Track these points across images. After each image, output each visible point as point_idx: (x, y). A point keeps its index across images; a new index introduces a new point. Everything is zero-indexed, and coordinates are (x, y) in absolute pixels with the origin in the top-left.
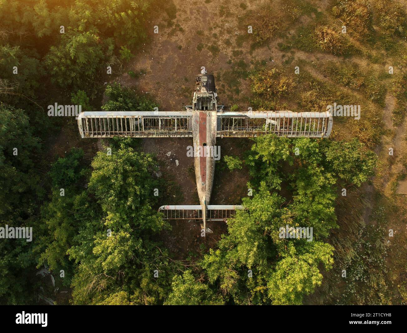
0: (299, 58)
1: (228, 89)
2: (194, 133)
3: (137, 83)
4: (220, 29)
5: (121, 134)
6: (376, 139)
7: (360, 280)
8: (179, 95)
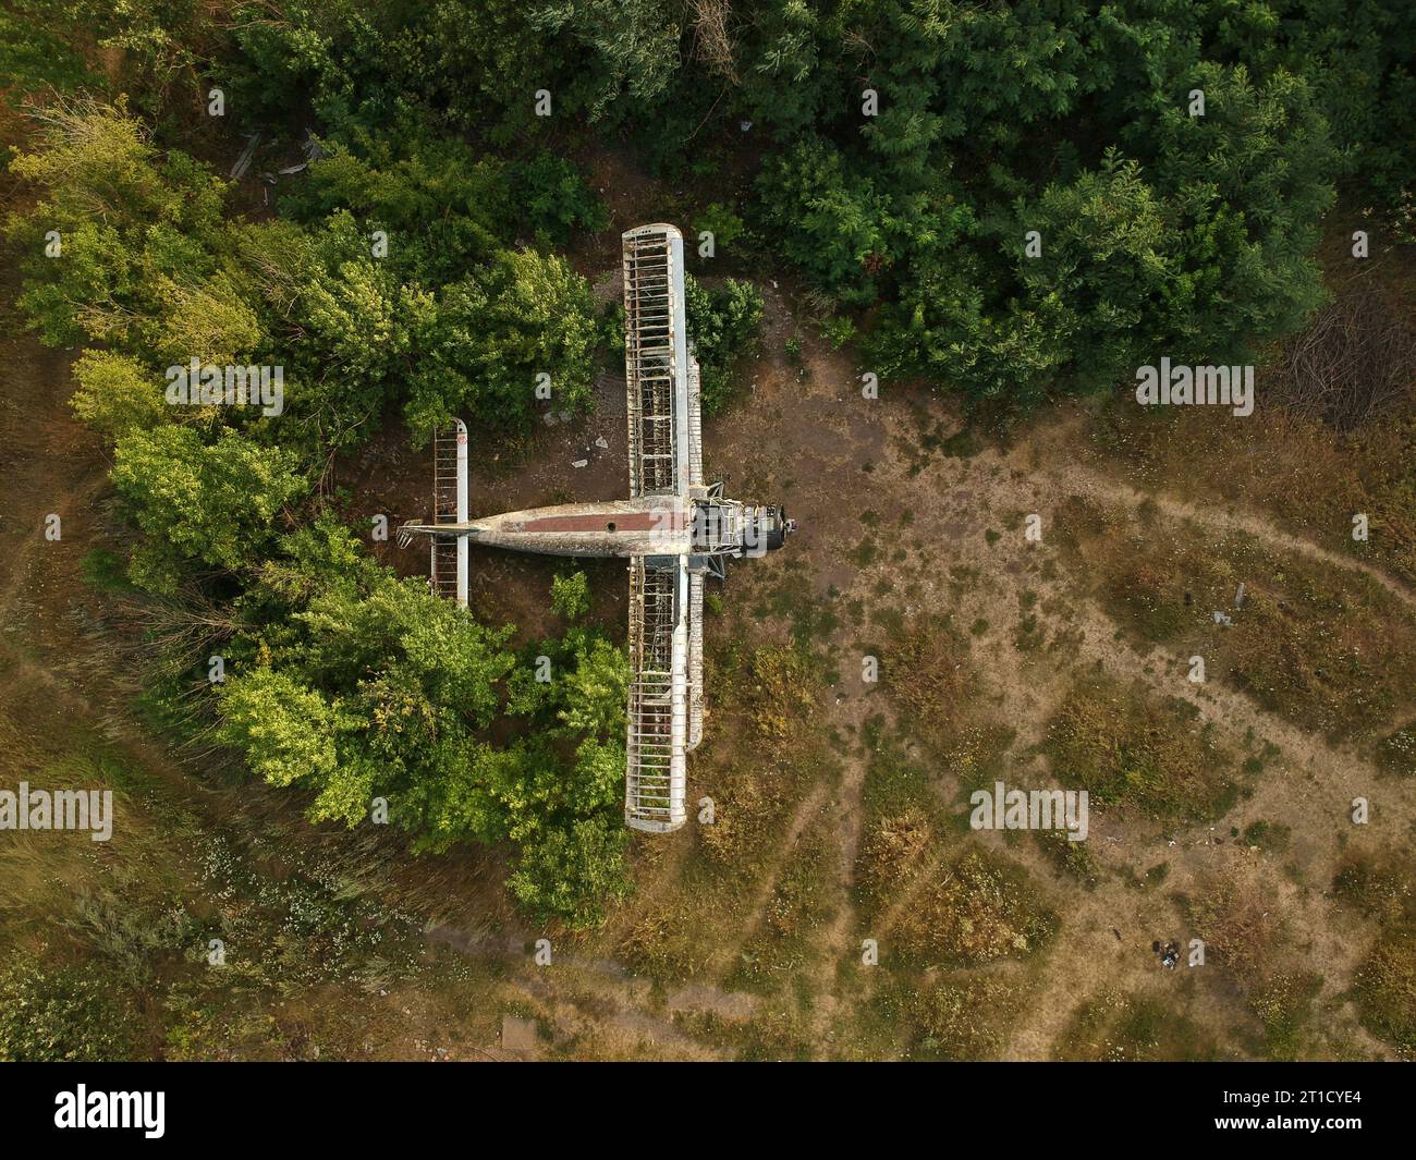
0: (847, 768)
1: (766, 588)
2: (639, 500)
3: (777, 363)
4: (919, 569)
5: (634, 326)
6: (639, 963)
7: (289, 914)
8: (748, 467)
